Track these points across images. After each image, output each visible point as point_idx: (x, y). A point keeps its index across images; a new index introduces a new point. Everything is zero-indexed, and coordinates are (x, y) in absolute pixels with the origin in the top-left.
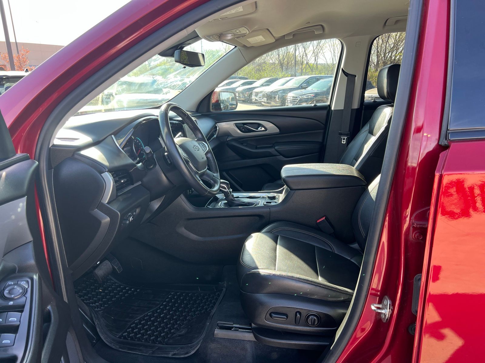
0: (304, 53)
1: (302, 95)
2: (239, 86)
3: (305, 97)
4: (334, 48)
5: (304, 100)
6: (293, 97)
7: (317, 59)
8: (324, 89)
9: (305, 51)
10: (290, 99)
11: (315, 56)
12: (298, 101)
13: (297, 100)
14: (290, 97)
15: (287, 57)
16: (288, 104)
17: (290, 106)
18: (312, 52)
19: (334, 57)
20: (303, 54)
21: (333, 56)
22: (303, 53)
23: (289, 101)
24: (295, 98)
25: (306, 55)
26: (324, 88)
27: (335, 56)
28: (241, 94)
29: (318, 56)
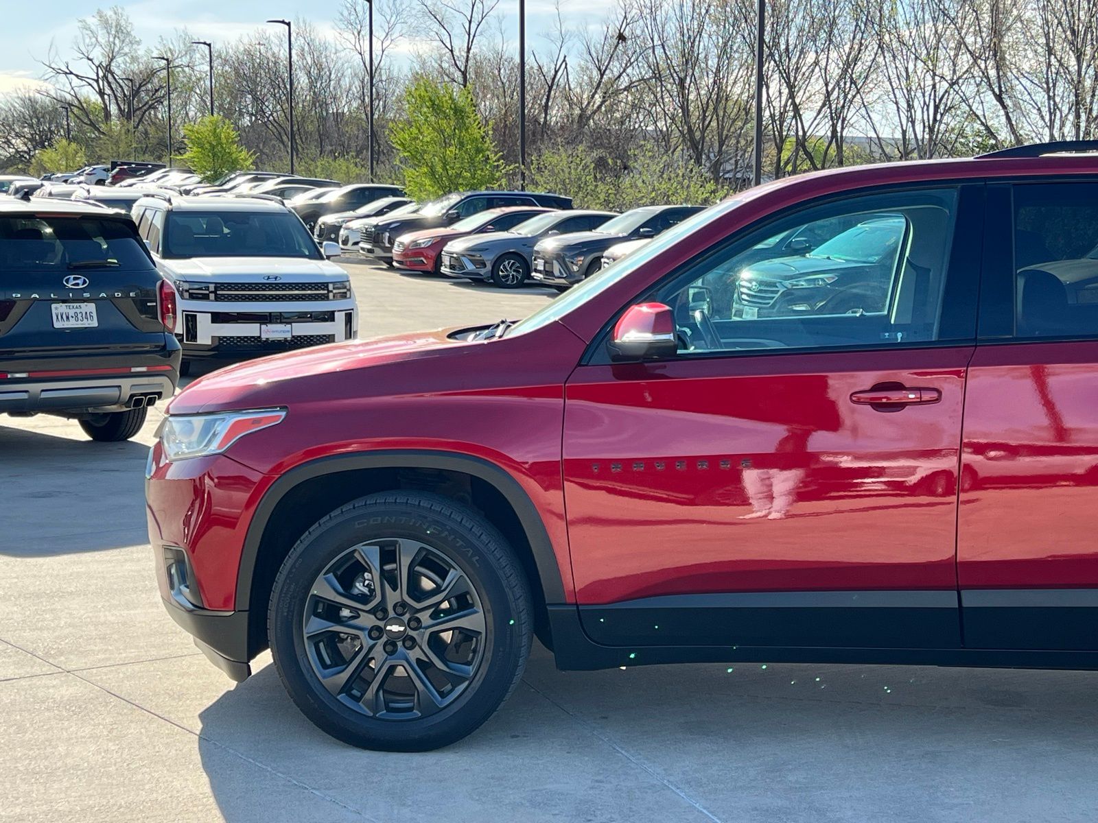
0: (789, 103)
1: (791, 278)
2: (545, 234)
3: (803, 283)
4: (909, 91)
5: (799, 293)
6: (761, 283)
7: (843, 128)
8: (870, 259)
9: (792, 96)
10: (749, 289)
11: (832, 118)
12: (777, 296)
13: (773, 292)
14: (746, 281)
15: (717, 116)
16: (741, 307)
17: (750, 314)
18: (819, 100)
19: (910, 124)
20: (786, 106)
21: (904, 121)
22: (783, 103)
23: (744, 297)
24: (766, 287)
25: (796, 109)
26: (871, 255)
27: (913, 122)
28: (555, 262)
29: (844, 120)
